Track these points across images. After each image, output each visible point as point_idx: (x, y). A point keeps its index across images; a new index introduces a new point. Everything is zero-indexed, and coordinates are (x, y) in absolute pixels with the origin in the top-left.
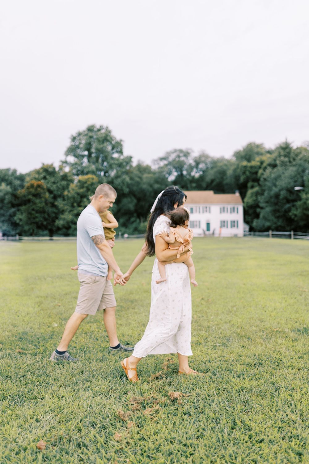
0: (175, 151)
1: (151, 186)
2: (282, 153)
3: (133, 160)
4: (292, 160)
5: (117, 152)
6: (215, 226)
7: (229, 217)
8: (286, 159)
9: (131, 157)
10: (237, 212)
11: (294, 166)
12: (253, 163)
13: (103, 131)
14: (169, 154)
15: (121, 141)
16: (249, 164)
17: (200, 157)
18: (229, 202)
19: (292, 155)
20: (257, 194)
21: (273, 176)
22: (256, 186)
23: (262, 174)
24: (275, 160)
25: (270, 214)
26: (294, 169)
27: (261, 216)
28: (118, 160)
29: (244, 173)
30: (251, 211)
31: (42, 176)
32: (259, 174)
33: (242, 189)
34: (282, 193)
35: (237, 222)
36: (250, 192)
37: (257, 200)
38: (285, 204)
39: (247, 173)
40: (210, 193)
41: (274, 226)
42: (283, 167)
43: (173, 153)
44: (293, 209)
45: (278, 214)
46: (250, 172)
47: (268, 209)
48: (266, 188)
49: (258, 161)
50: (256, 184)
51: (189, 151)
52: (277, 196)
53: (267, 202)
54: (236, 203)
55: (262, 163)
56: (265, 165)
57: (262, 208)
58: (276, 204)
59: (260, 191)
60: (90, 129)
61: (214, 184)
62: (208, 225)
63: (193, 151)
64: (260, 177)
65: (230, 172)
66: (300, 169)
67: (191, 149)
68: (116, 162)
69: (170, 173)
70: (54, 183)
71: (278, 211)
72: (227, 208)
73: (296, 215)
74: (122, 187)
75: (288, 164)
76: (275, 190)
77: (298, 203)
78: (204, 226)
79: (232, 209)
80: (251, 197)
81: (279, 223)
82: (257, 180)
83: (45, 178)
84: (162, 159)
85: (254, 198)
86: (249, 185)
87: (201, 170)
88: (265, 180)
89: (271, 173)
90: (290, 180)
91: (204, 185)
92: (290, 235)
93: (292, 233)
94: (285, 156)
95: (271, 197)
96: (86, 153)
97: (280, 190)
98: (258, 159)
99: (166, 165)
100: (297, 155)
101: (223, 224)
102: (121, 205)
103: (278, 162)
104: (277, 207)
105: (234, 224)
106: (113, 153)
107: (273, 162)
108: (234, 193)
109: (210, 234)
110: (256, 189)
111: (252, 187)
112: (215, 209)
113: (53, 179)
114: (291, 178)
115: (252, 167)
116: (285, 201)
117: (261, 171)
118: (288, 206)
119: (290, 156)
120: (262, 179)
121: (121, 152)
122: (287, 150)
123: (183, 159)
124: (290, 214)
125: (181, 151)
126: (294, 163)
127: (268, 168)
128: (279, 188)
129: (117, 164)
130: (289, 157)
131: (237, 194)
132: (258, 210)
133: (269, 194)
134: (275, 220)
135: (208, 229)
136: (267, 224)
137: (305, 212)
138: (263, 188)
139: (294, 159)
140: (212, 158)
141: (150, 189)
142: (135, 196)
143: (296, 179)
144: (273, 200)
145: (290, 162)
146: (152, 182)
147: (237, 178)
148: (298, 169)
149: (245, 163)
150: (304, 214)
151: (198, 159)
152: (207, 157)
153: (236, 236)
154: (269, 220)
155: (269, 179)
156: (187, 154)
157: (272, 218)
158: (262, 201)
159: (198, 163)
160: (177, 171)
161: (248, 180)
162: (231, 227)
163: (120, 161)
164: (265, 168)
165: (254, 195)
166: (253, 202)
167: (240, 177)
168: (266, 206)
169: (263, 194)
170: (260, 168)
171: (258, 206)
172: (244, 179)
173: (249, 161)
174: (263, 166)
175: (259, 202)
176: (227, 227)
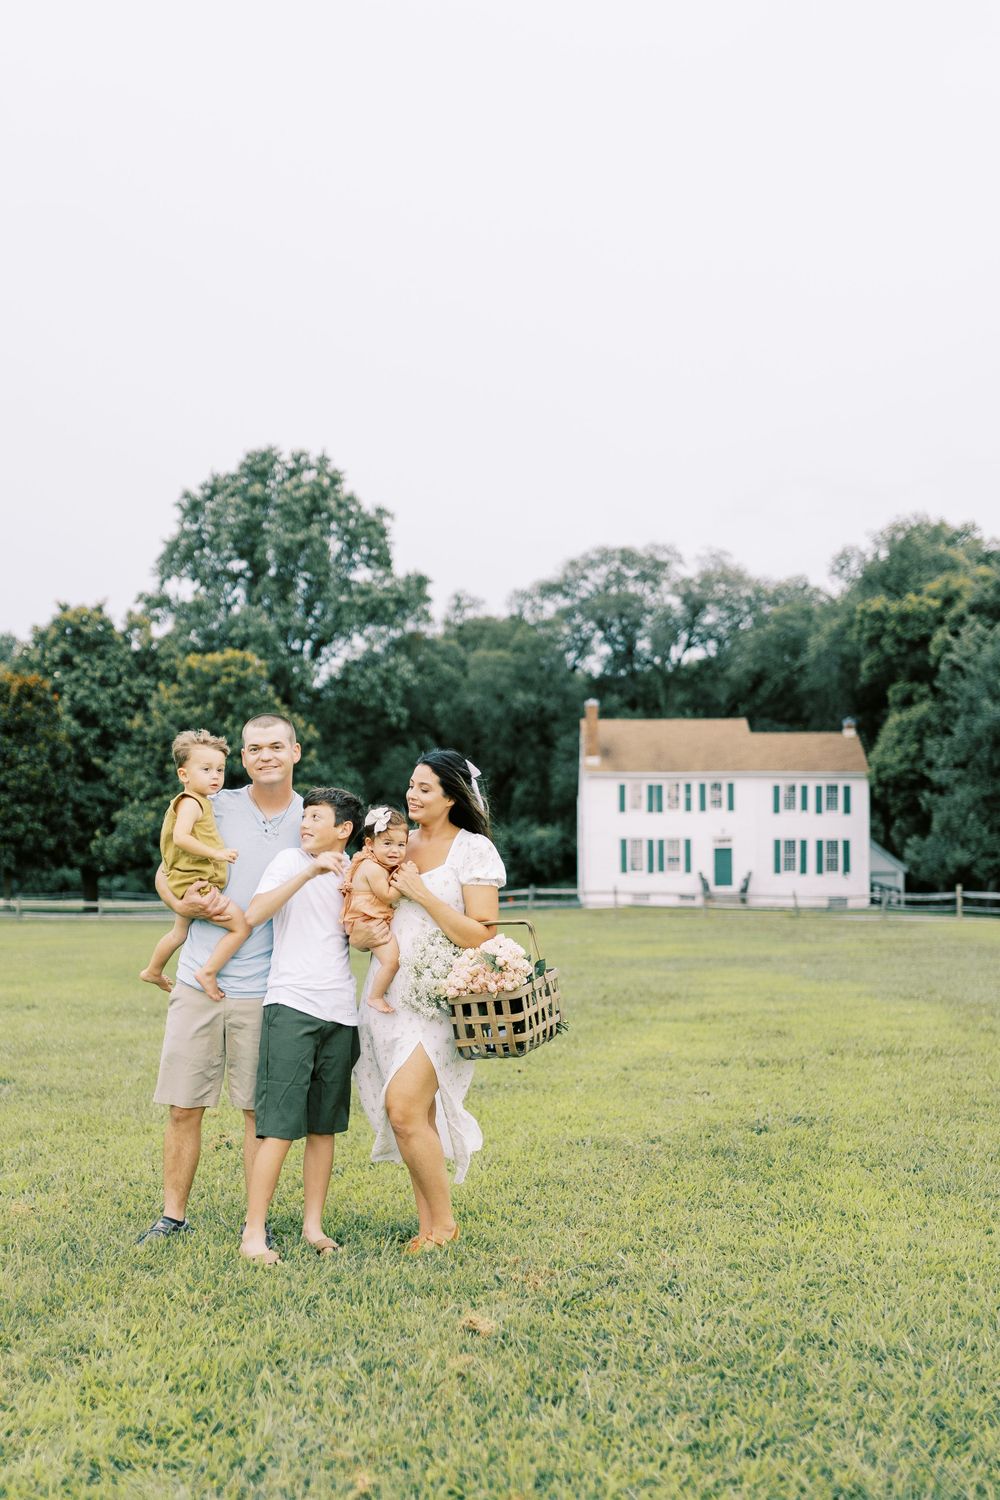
0: (605, 556)
1: (501, 697)
3: (430, 590)
5: (368, 560)
6: (752, 860)
7: (810, 826)
9: (422, 581)
10: (847, 808)
12: (911, 602)
13: (309, 476)
14: (578, 568)
15: (380, 512)
16: (894, 607)
17: (707, 580)
18: (810, 765)
20: (922, 730)
21: (988, 654)
22: (923, 697)
23: (947, 648)
27: (935, 826)
28: (366, 591)
29: (874, 642)
30: (896, 803)
31: (56, 653)
32: (933, 651)
33: (868, 710)
35: (846, 844)
36: (894, 719)
37: (921, 753)
39: (887, 642)
40: (736, 728)
43: (592, 564)
46: (899, 641)
47: (963, 794)
48: (961, 706)
49: (933, 596)
50: (924, 689)
51: (662, 557)
53: (962, 764)
54: (843, 770)
55: (949, 601)
56: (960, 607)
57: (941, 790)
59: (935, 719)
60: (259, 467)
61: (765, 690)
62: (723, 857)
63: (678, 558)
64: (938, 660)
65: (817, 642)
67: (670, 550)
68: (359, 600)
69: (584, 648)
70: (104, 682)
72: (804, 789)
74: (382, 702)
78: (704, 863)
79: (826, 795)
80: (899, 742)
82: (925, 673)
83: (66, 661)
84: (549, 589)
85: (912, 748)
86: (894, 693)
87: (711, 634)
88: (956, 668)
89: (981, 641)
91: (722, 694)
95: (978, 744)
96: (238, 565)
98: (935, 585)
99: (567, 614)
101: (787, 854)
105: (833, 856)
106: (352, 567)
107: (991, 597)
108: (839, 729)
109: (729, 898)
110: (922, 709)
111: (907, 702)
112: (754, 793)
113: (99, 669)
115: (904, 618)
117: (941, 635)
120: (944, 668)
121: (383, 561)
123: (634, 587)
125: (628, 557)
127: (972, 618)
129: (362, 609)
131: (850, 733)
132: (926, 798)
133: (968, 729)
135: (723, 873)
136: (961, 856)
138: (949, 703)
140: (756, 584)
141: (498, 711)
144: (983, 755)
146: (504, 681)
147: (850, 664)
149: (878, 602)
151: (696, 591)
152: (734, 578)
153: (837, 905)
155: (970, 667)
156: (653, 570)
158: (941, 760)
159: (696, 608)
160: (609, 640)
161: (888, 673)
162: (820, 871)
163: (378, 594)
164: (961, 620)
165: (911, 734)
166: (906, 766)
167: (858, 660)
168: (958, 780)
169: (948, 732)
170: (941, 621)
171: (924, 782)
172: (870, 667)
173: (896, 592)
174: (952, 613)
175: (930, 764)
176: (803, 870)
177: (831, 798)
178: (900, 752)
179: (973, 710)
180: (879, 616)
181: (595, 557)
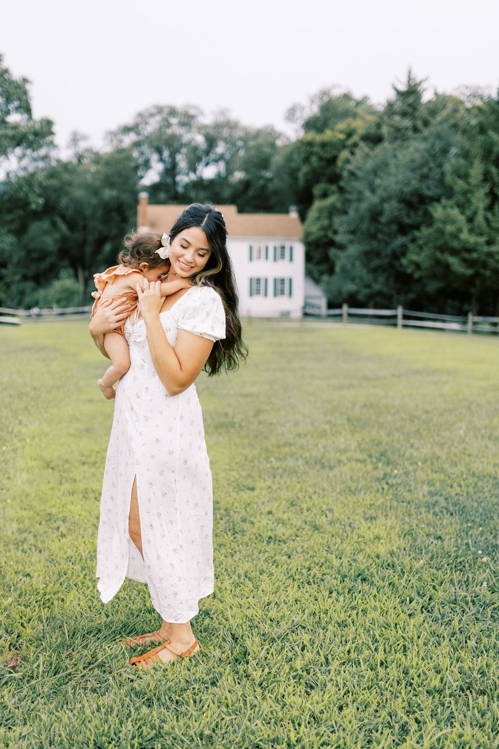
0: (160, 110)
1: (96, 192)
2: (399, 106)
3: (55, 129)
4: (419, 124)
5: (17, 109)
7: (270, 269)
8: (407, 123)
10: (291, 260)
11: (425, 139)
12: (328, 135)
14: (143, 117)
15: (25, 80)
16: (319, 138)
17: (218, 126)
18: (270, 234)
19: (422, 112)
20: (332, 212)
21: (370, 164)
22: (333, 192)
23: (347, 161)
24: (379, 126)
25: (358, 263)
26: (423, 146)
27: (338, 269)
28: (15, 127)
29: (306, 160)
30: (317, 255)
32: (339, 163)
33: (304, 201)
34: (386, 206)
35: (290, 280)
36: (317, 204)
37: (330, 225)
38: (393, 236)
39: (314, 159)
41: (365, 291)
42: (397, 143)
43: (152, 115)
44: (412, 247)
45: (376, 262)
46: (321, 159)
47: (353, 250)
48: (353, 197)
49: (341, 132)
50: (334, 188)
51: (192, 112)
52: (375, 215)
53: (353, 232)
54: (289, 236)
55: (350, 135)
57: (341, 247)
58: (373, 236)
59: (339, 205)
61: (251, 193)
63: (202, 113)
64: (342, 169)
65: (277, 160)
66: (439, 145)
67: (196, 108)
68: (11, 133)
69: (147, 165)
71: (378, 254)
72: (267, 248)
73: (418, 266)
74: (27, 195)
75: (410, 133)
76: (372, 199)
77: (425, 232)
79: (279, 251)
80: (318, 219)
81: (377, 287)
82: (335, 179)
84: (127, 130)
85: (325, 222)
86: (317, 190)
87: (221, 157)
88: (352, 174)
89: (367, 156)
90: (409, 174)
91: (227, 193)
92: (395, 317)
93: (400, 311)
94: (404, 114)
95: (362, 219)
97: (384, 200)
98: (342, 126)
99: (137, 144)
100: (433, 112)
101: (256, 286)
102: (26, 239)
103: (385, 130)
104: (375, 244)
105: (282, 287)
106: (8, 113)
107: (373, 130)
108: (287, 212)
110: (332, 199)
111: (325, 195)
114: (413, 170)
115: (324, 145)
116: (394, 228)
117: (344, 154)
118: (400, 240)
119: (417, 114)
120: (345, 174)
121: (26, 109)
122: (411, 100)
123: (176, 130)
124: (404, 261)
125: (173, 112)
126: (426, 132)
127: (362, 144)
128: (380, 192)
129: (13, 138)
130: (414, 118)
131: (294, 215)
132: (333, 252)
133: (357, 210)
134: (368, 277)
136: (351, 287)
137: (439, 255)
138: (348, 196)
139: (426, 124)
140: (245, 129)
141: (94, 201)
142: (63, 217)
143: (425, 170)
144: (365, 226)
145: (416, 130)
146: (98, 183)
147: (294, 174)
148: (433, 146)
149: (312, 136)
150: (438, 262)
151: (212, 132)
152: (232, 125)
153: (285, 316)
154: (353, 279)
155: (359, 173)
156: (187, 120)
157: (360, 271)
158: (341, 229)
159: (211, 142)
160: (161, 160)
161: (314, 178)
162: (275, 295)
163: (23, 130)
164: (355, 145)
165: (325, 214)
166: (322, 233)
167: (298, 170)
168: (352, 242)
169: (345, 213)
170: (344, 147)
171: (332, 243)
172: (306, 175)
173: (320, 130)
174: (350, 142)
175: (335, 232)
176: (266, 295)
177: (281, 253)
178: (319, 225)
179: (360, 200)
180: (310, 144)
181: (153, 111)
